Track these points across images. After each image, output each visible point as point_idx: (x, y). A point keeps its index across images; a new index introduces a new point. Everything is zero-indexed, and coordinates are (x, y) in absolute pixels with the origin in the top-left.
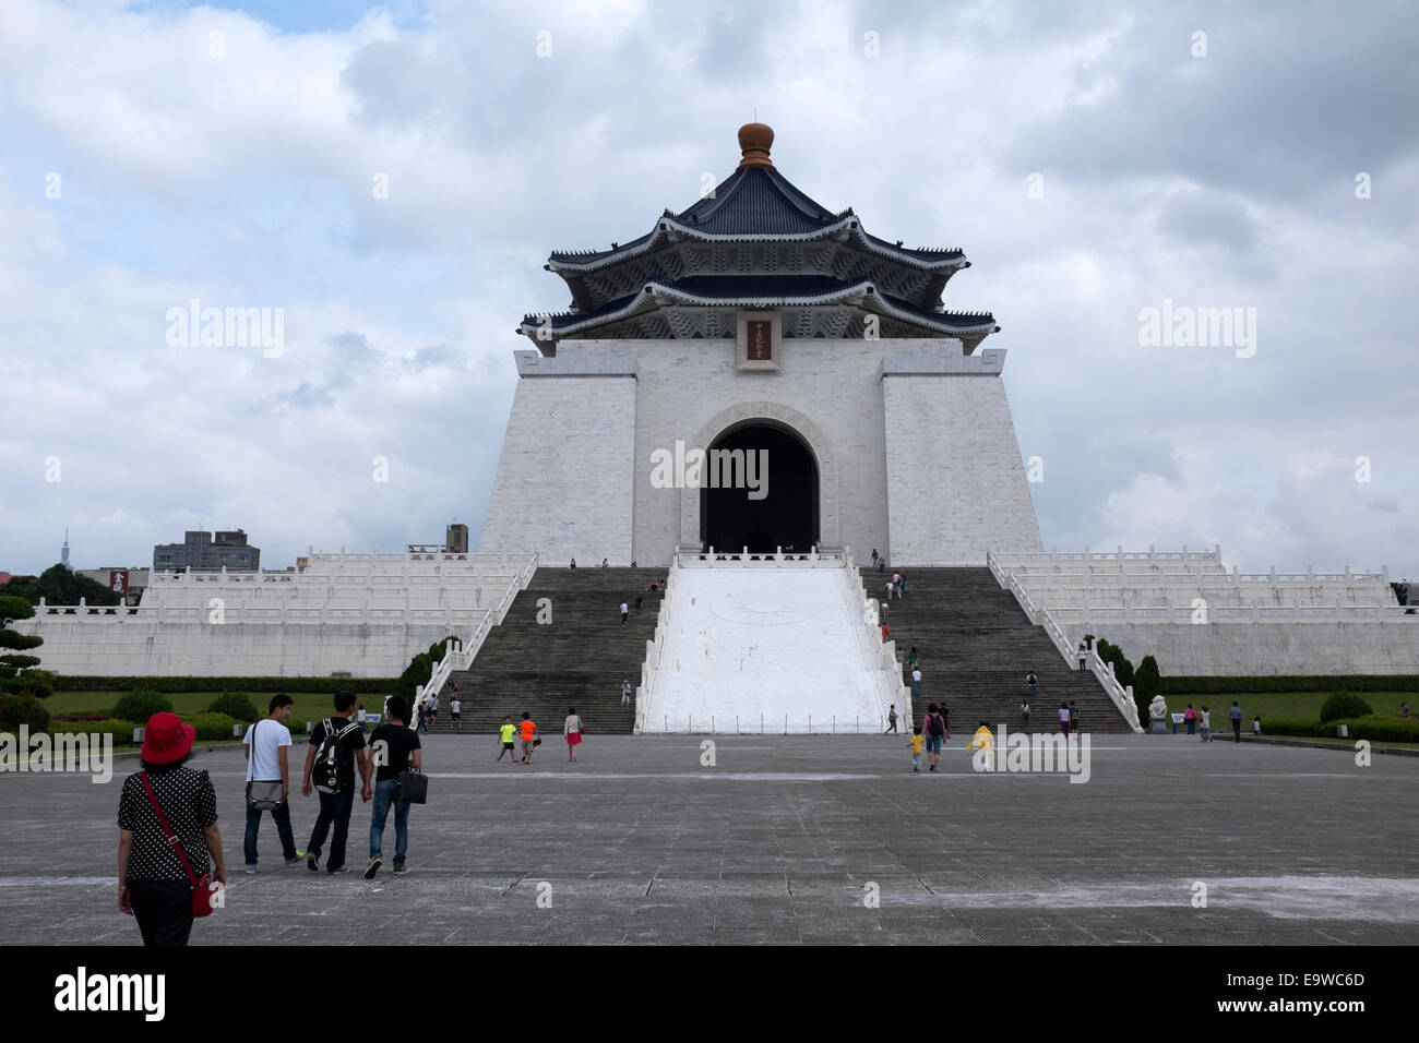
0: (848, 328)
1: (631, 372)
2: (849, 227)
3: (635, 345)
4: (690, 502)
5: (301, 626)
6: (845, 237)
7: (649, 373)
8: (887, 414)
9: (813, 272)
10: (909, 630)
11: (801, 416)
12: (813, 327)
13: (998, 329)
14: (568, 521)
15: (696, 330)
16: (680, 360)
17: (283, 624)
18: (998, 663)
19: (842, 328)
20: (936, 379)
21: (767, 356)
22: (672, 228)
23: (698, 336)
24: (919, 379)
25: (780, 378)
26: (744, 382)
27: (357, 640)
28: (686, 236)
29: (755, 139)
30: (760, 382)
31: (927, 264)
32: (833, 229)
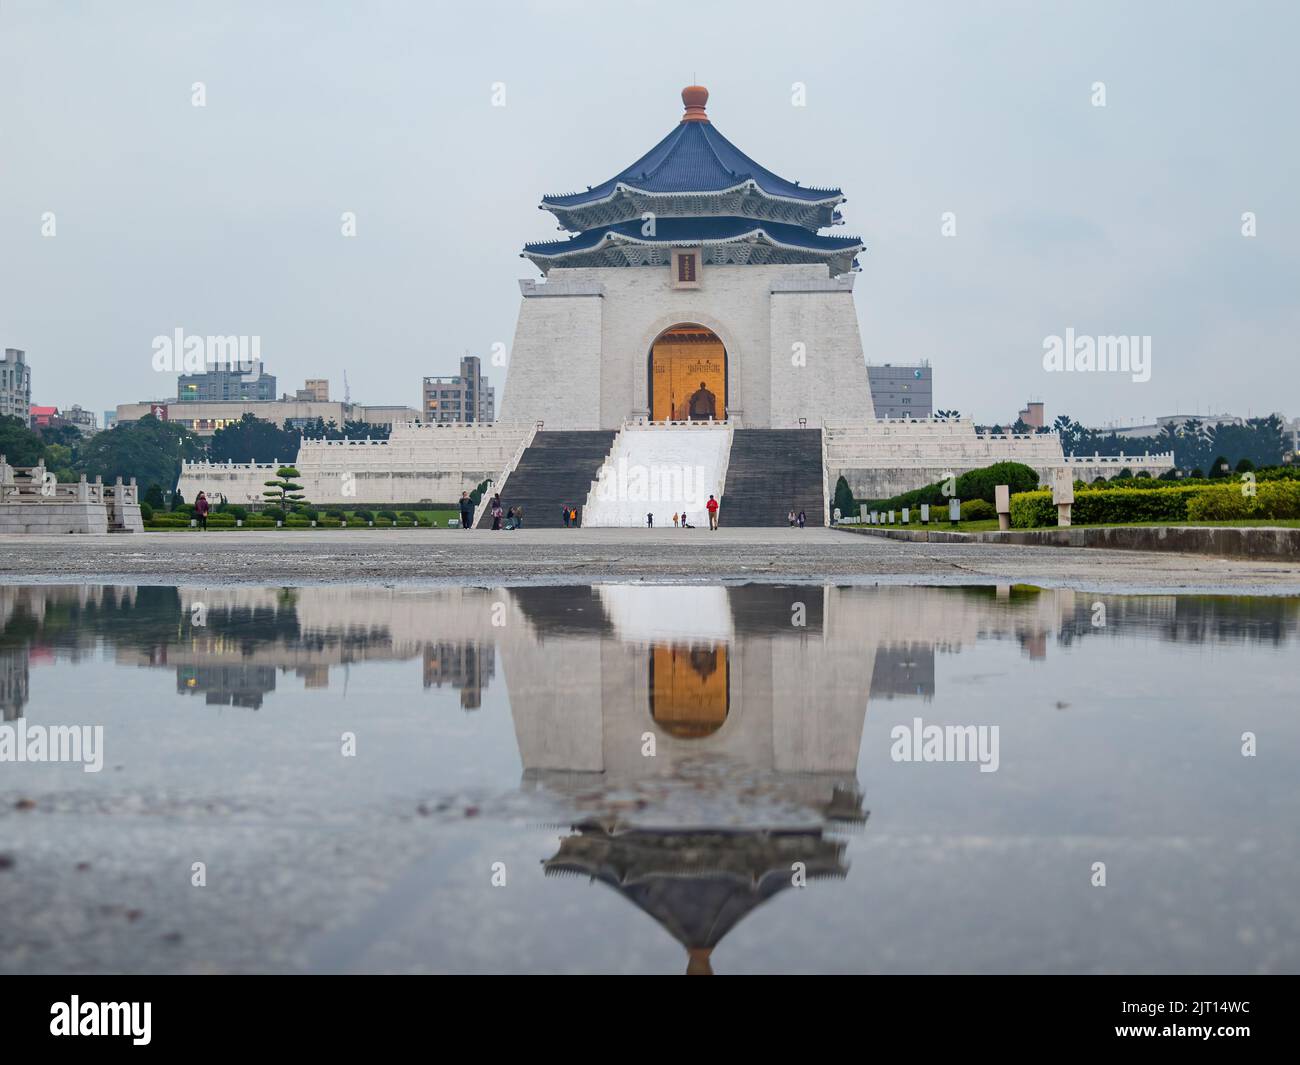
0: (751, 255)
1: (599, 292)
2: (749, 187)
3: (602, 273)
5: (402, 473)
7: (611, 291)
8: (773, 321)
9: (728, 214)
11: (715, 321)
12: (725, 256)
13: (864, 249)
15: (644, 259)
16: (633, 282)
17: (392, 472)
19: (746, 258)
20: (808, 296)
21: (692, 278)
22: (626, 189)
23: (645, 263)
24: (795, 296)
25: (701, 294)
26: (678, 297)
27: (434, 481)
28: (636, 194)
29: (695, 98)
30: (688, 297)
31: (813, 203)
32: (738, 187)
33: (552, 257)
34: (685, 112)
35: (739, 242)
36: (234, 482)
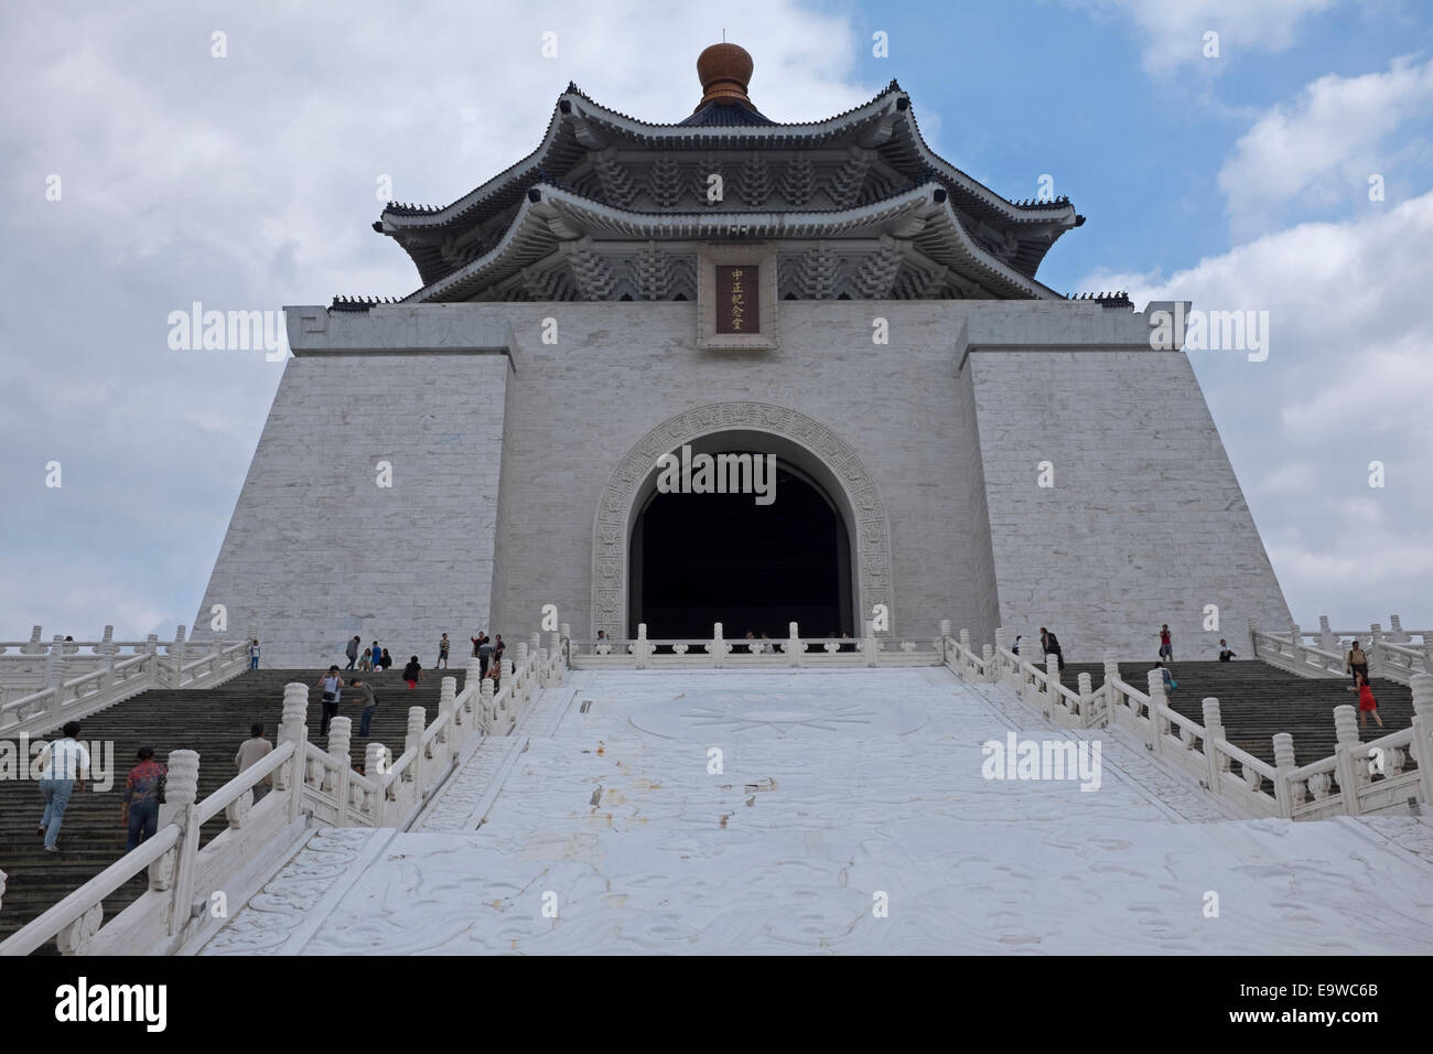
1: (501, 343)
2: (894, 108)
3: (513, 312)
4: (607, 584)
7: (536, 358)
8: (980, 415)
12: (833, 284)
14: (362, 612)
15: (622, 290)
16: (594, 336)
19: (887, 283)
21: (752, 326)
22: (583, 114)
23: (628, 295)
24: (1034, 355)
25: (773, 366)
30: (738, 372)
31: (1016, 213)
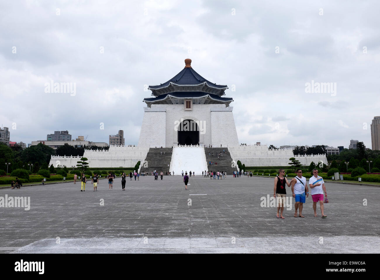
1: (165, 111)
3: (166, 106)
5: (114, 159)
6: (204, 85)
7: (168, 111)
8: (211, 119)
9: (198, 91)
10: (211, 159)
11: (196, 119)
12: (198, 102)
13: (233, 101)
16: (174, 108)
17: (111, 159)
18: (224, 164)
19: (204, 102)
20: (220, 112)
21: (190, 108)
22: (172, 84)
23: (177, 103)
25: (192, 112)
26: (186, 112)
27: (123, 162)
28: (175, 85)
29: (188, 62)
30: (188, 113)
31: (220, 89)
32: (202, 84)
33: (152, 102)
34: (185, 65)
35: (203, 98)
36: (66, 162)
